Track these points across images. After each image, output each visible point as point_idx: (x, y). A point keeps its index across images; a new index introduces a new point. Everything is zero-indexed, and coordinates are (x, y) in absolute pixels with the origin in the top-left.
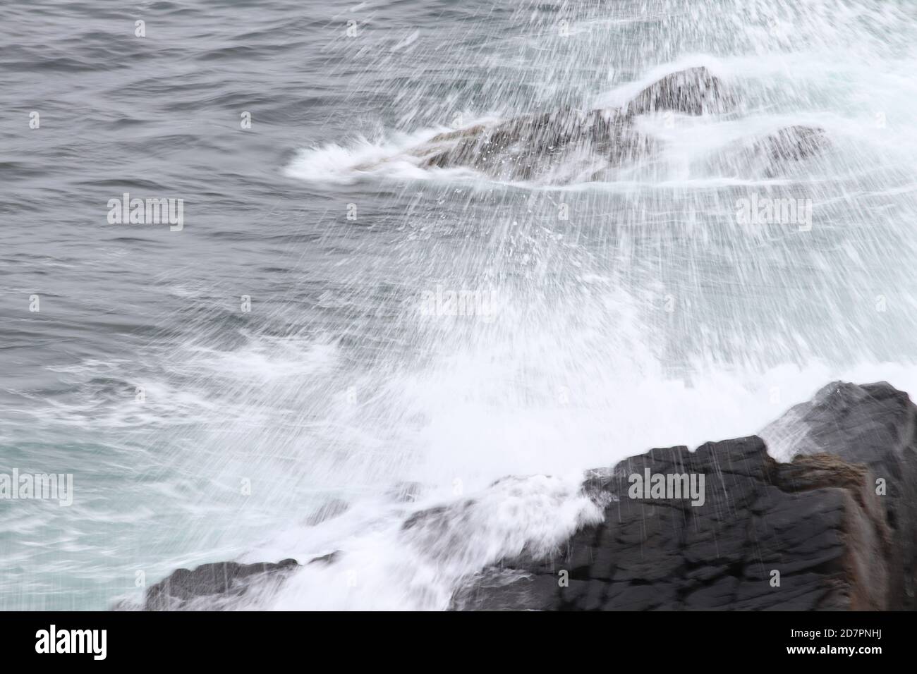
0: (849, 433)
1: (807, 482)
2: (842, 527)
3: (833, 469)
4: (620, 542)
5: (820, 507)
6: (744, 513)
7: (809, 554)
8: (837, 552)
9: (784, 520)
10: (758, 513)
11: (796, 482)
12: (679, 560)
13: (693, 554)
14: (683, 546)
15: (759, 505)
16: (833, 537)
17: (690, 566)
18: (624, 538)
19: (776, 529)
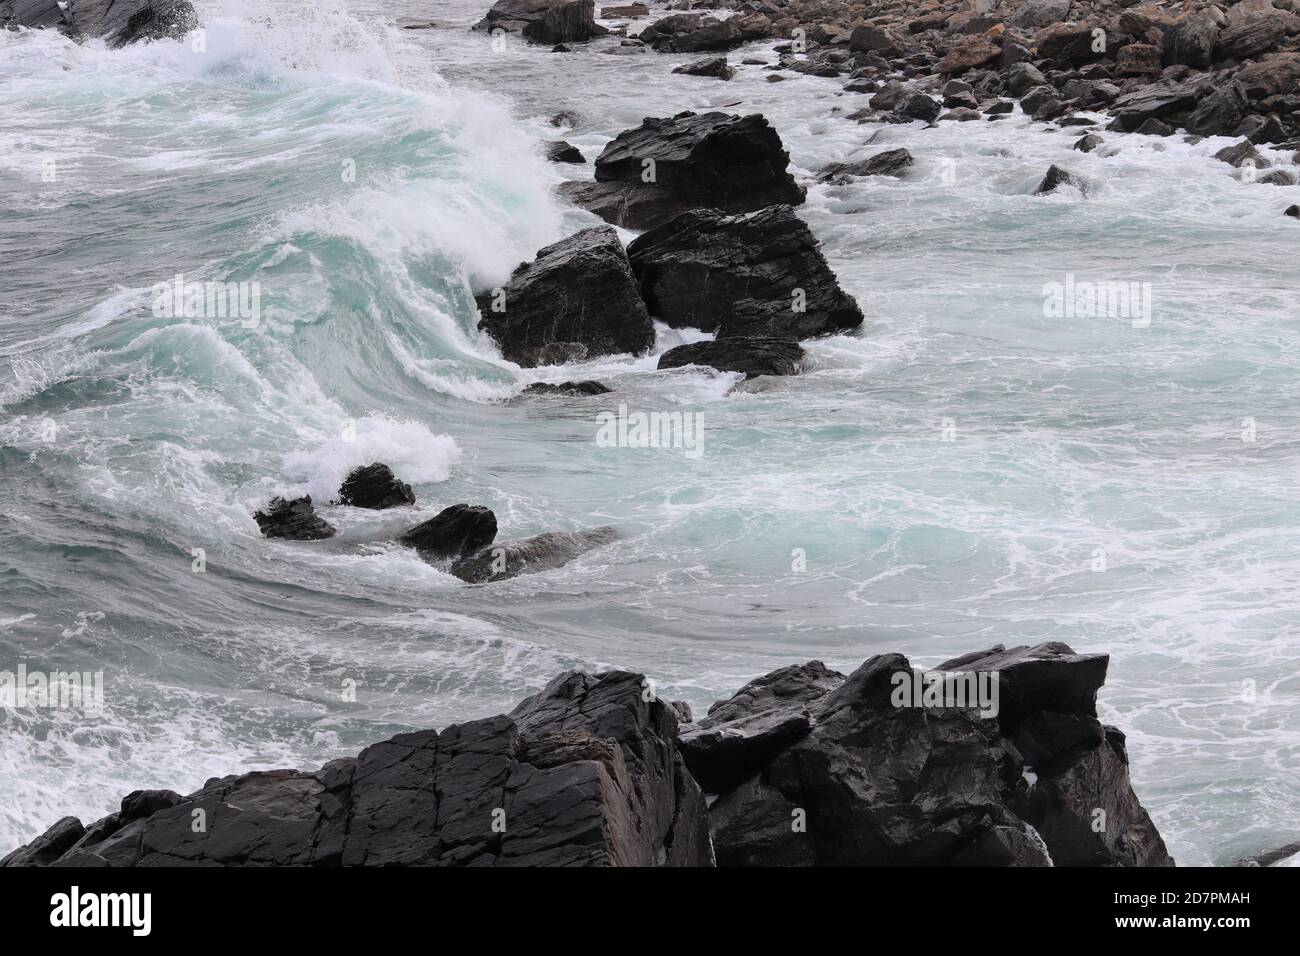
0: (588, 717)
1: (558, 758)
2: (598, 799)
3: (583, 743)
4: (372, 827)
5: (576, 779)
6: (499, 790)
7: (570, 827)
8: (594, 823)
9: (539, 796)
10: (513, 790)
11: (548, 759)
12: (435, 841)
13: (448, 834)
14: (437, 827)
15: (510, 783)
16: (589, 808)
17: (445, 846)
18: (375, 823)
19: (532, 804)
